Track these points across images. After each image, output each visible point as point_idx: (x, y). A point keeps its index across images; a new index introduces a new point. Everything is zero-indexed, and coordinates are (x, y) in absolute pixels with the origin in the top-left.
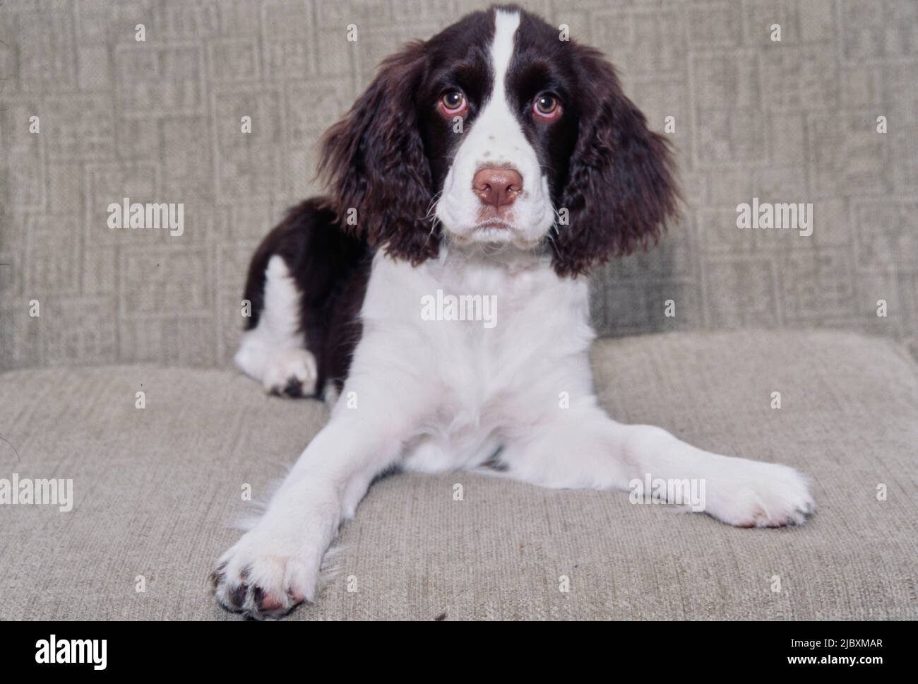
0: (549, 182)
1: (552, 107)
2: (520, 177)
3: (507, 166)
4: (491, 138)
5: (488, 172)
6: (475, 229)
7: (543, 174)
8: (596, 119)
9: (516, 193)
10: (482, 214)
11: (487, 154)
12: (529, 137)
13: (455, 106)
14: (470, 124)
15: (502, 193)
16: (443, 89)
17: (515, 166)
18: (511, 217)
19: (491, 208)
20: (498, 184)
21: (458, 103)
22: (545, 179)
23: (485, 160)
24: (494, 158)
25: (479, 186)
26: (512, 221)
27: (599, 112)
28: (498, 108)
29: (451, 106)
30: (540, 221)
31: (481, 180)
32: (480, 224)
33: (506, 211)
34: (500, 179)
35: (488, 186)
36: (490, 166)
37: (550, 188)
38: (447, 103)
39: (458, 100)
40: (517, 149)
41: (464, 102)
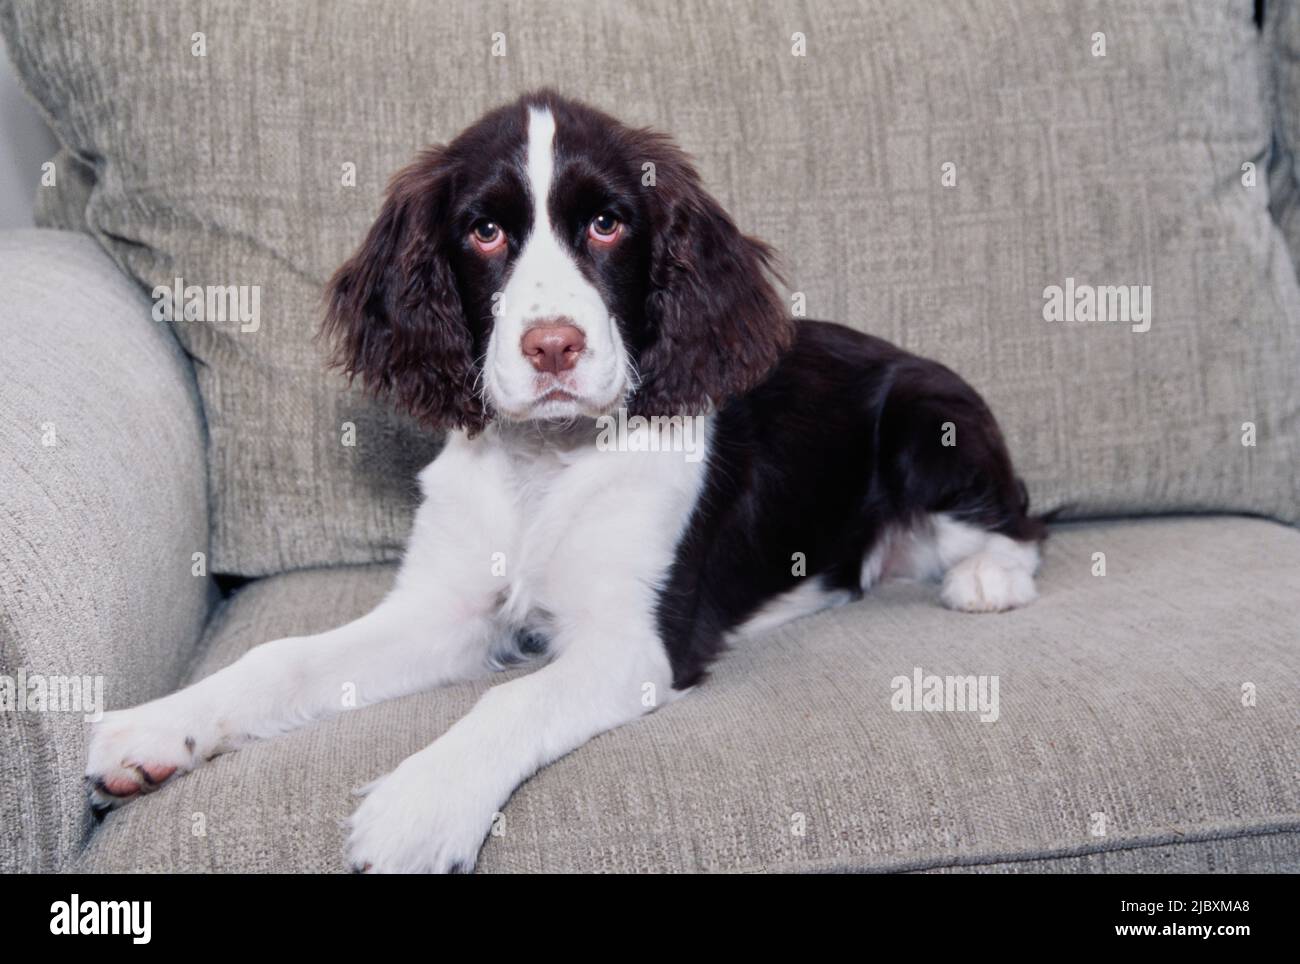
0: (618, 322)
1: (613, 228)
2: (581, 334)
3: (562, 322)
4: (539, 285)
5: (538, 332)
6: (535, 404)
7: (610, 316)
8: (668, 230)
9: (576, 353)
10: (540, 384)
11: (535, 308)
12: (588, 276)
13: (491, 239)
14: (511, 264)
15: (558, 357)
16: (473, 221)
17: (572, 320)
18: (572, 383)
19: (546, 375)
20: (554, 345)
21: (494, 235)
22: (613, 321)
23: (532, 316)
24: (546, 312)
25: (529, 351)
26: (576, 389)
27: (672, 221)
28: (544, 242)
29: (485, 239)
30: (610, 382)
31: (530, 344)
32: (539, 395)
33: (566, 376)
34: (554, 339)
35: (540, 351)
36: (540, 324)
37: (621, 331)
38: (479, 236)
39: (493, 230)
40: (572, 295)
41: (501, 235)
